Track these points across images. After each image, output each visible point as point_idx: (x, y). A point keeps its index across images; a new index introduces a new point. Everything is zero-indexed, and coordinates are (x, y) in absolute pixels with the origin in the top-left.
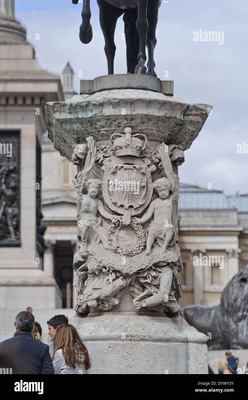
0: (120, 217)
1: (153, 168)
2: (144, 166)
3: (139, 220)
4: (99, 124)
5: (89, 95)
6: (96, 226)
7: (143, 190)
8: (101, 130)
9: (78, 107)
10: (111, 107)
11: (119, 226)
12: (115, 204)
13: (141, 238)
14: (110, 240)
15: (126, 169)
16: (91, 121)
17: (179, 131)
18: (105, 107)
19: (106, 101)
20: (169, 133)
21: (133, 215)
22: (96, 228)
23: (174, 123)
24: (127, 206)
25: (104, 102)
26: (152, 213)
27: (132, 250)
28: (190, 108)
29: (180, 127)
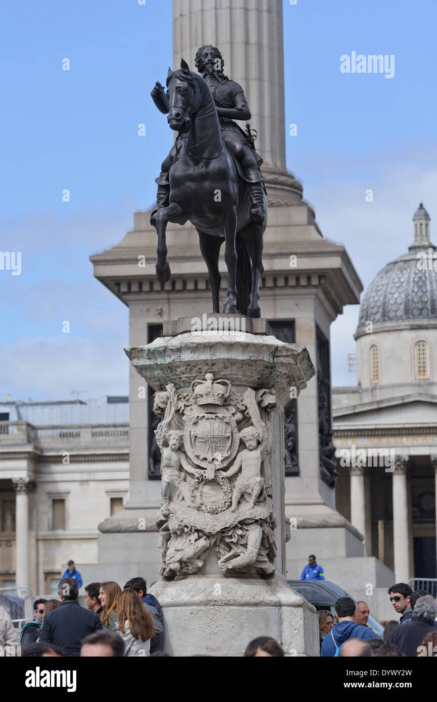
0: (203, 471)
1: (239, 416)
2: (228, 414)
3: (224, 474)
4: (179, 370)
5: (171, 337)
6: (178, 482)
7: (228, 441)
8: (182, 376)
9: (156, 352)
10: (189, 352)
11: (202, 481)
12: (198, 457)
13: (227, 493)
14: (193, 497)
15: (208, 419)
16: (171, 367)
17: (270, 374)
18: (183, 352)
19: (183, 345)
20: (259, 376)
21: (217, 468)
22: (178, 484)
23: (262, 365)
24: (210, 459)
25: (181, 347)
26: (239, 466)
27: (217, 507)
28: (279, 349)
29: (270, 370)
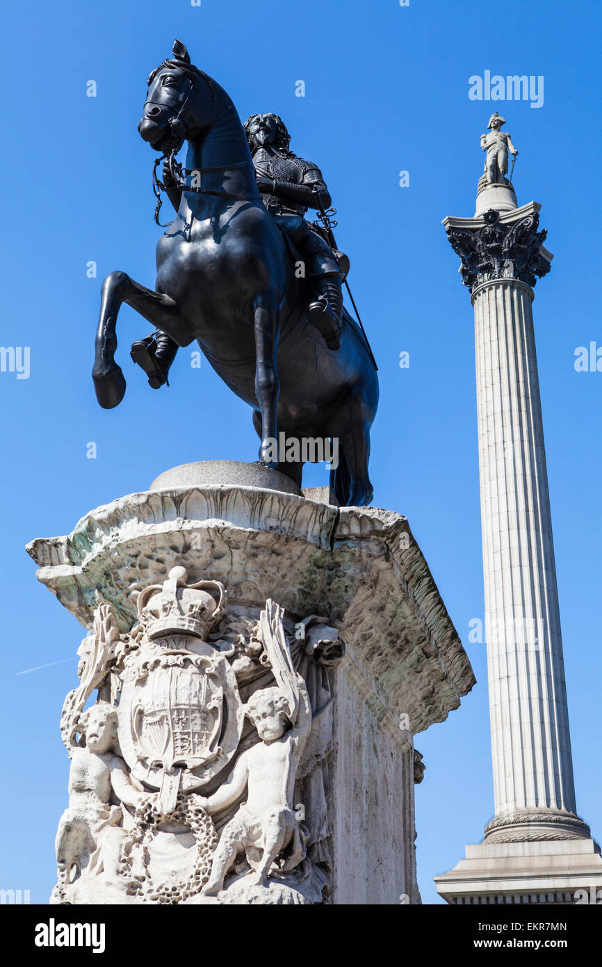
0: (152, 795)
1: (243, 662)
2: (216, 657)
3: (199, 801)
4: (122, 573)
6: (98, 825)
7: (216, 718)
9: (80, 541)
10: (134, 520)
11: (151, 822)
12: (143, 761)
13: (205, 849)
14: (124, 861)
15: (166, 666)
17: (329, 584)
18: (122, 522)
20: (301, 587)
21: (185, 787)
22: (99, 830)
23: (305, 558)
24: (168, 762)
27: (177, 885)
29: (327, 572)
